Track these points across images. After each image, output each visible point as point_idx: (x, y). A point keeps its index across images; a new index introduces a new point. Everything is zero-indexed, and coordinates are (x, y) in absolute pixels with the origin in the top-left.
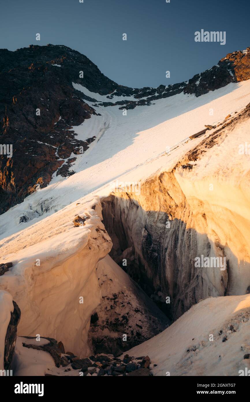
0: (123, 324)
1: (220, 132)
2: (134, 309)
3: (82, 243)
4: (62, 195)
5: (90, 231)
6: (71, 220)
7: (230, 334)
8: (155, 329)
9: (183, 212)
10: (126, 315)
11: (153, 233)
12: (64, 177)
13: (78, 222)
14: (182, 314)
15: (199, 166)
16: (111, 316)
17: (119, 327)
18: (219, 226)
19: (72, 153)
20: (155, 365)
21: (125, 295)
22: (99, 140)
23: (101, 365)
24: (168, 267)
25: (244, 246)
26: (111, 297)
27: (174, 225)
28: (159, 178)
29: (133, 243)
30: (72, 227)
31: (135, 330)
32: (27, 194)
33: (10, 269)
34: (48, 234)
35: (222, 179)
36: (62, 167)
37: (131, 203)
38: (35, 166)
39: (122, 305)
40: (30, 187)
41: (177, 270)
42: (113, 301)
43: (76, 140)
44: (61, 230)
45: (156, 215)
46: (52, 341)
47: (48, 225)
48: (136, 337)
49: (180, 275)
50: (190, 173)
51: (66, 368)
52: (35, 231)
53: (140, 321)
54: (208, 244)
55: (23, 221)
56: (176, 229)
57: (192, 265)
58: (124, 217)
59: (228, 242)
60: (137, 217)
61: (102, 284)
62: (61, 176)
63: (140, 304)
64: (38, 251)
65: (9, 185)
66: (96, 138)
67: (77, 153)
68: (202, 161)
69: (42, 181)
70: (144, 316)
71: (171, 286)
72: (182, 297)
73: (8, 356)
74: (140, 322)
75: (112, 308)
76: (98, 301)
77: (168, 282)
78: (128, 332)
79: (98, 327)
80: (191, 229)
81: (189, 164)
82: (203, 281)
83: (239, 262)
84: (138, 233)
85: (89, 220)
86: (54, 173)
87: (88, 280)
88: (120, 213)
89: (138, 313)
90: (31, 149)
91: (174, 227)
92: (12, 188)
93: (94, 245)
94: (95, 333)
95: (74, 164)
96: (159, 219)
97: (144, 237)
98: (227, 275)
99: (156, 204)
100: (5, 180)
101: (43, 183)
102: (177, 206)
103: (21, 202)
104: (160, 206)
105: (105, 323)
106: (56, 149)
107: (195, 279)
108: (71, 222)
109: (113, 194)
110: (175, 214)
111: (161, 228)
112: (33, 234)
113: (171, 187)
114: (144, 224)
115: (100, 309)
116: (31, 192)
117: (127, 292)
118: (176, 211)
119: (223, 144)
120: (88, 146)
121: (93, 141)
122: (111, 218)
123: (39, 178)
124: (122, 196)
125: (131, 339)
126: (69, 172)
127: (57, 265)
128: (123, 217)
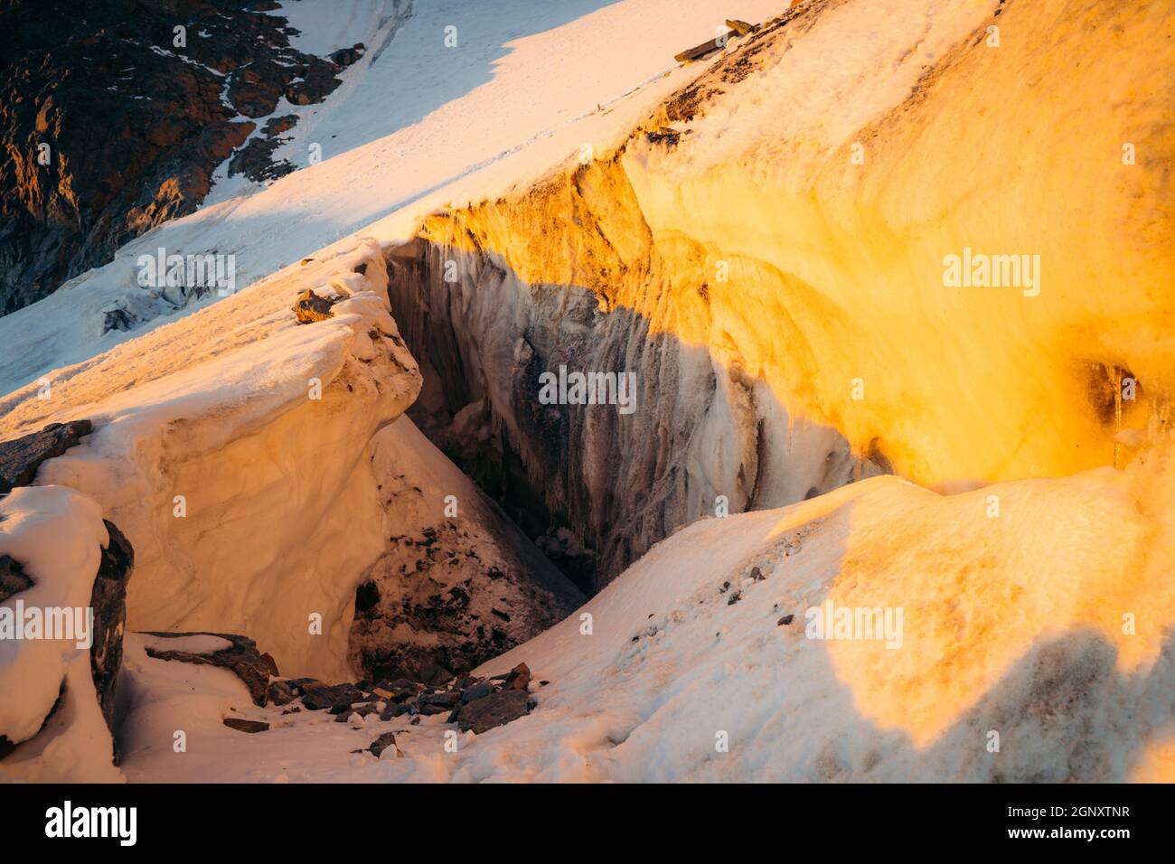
0: (455, 611)
1: (770, 35)
2: (487, 571)
3: (324, 366)
4: (253, 243)
5: (349, 330)
6: (285, 306)
7: (749, 585)
8: (547, 620)
9: (643, 285)
10: (464, 586)
11: (548, 351)
12: (256, 182)
13: (309, 310)
14: (624, 569)
15: (699, 136)
16: (417, 590)
17: (441, 619)
18: (745, 321)
19: (280, 98)
20: (544, 683)
21: (461, 531)
22: (375, 59)
23: (389, 695)
24: (589, 448)
25: (809, 375)
26: (418, 537)
27: (613, 325)
28: (572, 179)
29: (486, 388)
30: (291, 326)
31: (488, 625)
32: (126, 237)
33: (84, 439)
34: (210, 345)
35: (765, 173)
36: (247, 147)
37: (483, 264)
38: (148, 137)
39: (452, 559)
40: (133, 210)
41: (615, 457)
42: (424, 550)
43: (294, 52)
44: (252, 334)
45: (561, 298)
46: (240, 643)
47: (207, 322)
48: (492, 643)
49: (624, 471)
50: (670, 156)
51: (288, 707)
52: (164, 340)
53: (503, 600)
54: (709, 377)
55: (115, 327)
56: (618, 338)
57: (659, 438)
58: (458, 309)
59: (766, 366)
60: (500, 304)
61: (390, 502)
62: (245, 176)
63: (505, 558)
64: (178, 390)
65: (54, 202)
66: (365, 50)
67: (300, 100)
68: (709, 120)
69: (176, 191)
70: (514, 588)
71: (596, 504)
72: (625, 530)
73: (104, 655)
74: (504, 604)
75: (420, 569)
76: (378, 545)
77: (587, 490)
78: (467, 632)
79: (380, 621)
80: (663, 333)
81: (669, 130)
82: (690, 481)
83: (791, 422)
84: (503, 355)
85: (347, 302)
86: (217, 165)
87: (345, 483)
88: (445, 296)
89: (497, 580)
90: (127, 74)
91: (614, 331)
92: (64, 209)
93: (363, 380)
94: (370, 636)
95: (289, 139)
96: (568, 309)
97: (521, 364)
98: (757, 461)
99: (559, 263)
100: (34, 181)
101: (181, 197)
102: (625, 269)
103: (104, 259)
104: (573, 269)
105: (400, 609)
106: (223, 80)
107: (666, 478)
108: (287, 311)
109: (423, 234)
110: (618, 294)
111: (575, 336)
112: (155, 350)
113: (609, 210)
114: (521, 324)
115: (386, 571)
116: (137, 227)
117: (467, 524)
118: (620, 285)
119: (776, 71)
120: (338, 77)
121: (356, 60)
122: (418, 311)
123: (163, 182)
124: (453, 240)
125: (477, 648)
126: (274, 166)
127: (243, 433)
128: (456, 309)
